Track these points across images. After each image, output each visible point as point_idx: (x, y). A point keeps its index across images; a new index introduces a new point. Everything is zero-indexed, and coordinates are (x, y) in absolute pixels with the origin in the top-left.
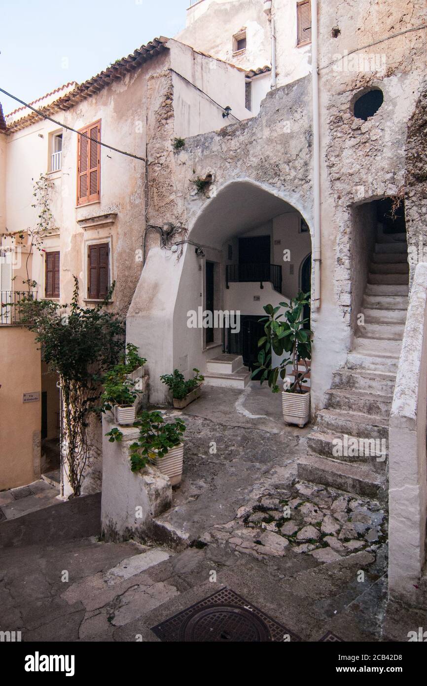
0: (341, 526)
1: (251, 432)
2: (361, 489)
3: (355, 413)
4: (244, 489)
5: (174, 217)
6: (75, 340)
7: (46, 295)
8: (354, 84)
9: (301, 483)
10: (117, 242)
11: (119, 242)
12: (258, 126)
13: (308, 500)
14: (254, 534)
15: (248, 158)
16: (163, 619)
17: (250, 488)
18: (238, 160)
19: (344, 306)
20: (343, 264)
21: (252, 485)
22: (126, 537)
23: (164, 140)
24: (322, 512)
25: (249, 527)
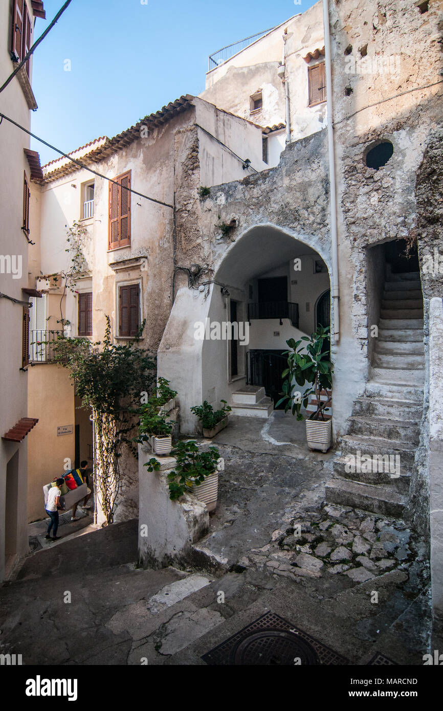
0: (371, 546)
1: (278, 458)
2: (386, 510)
3: (376, 438)
4: (276, 513)
5: (201, 259)
6: (108, 375)
7: (79, 334)
8: (366, 137)
9: (329, 506)
10: (147, 283)
11: (149, 284)
12: (278, 175)
13: (338, 522)
14: (290, 557)
15: (269, 205)
16: (212, 646)
17: (282, 512)
18: (261, 207)
19: (361, 339)
20: (360, 300)
21: (283, 509)
22: (165, 563)
23: (191, 189)
24: (352, 533)
25: (284, 550)
